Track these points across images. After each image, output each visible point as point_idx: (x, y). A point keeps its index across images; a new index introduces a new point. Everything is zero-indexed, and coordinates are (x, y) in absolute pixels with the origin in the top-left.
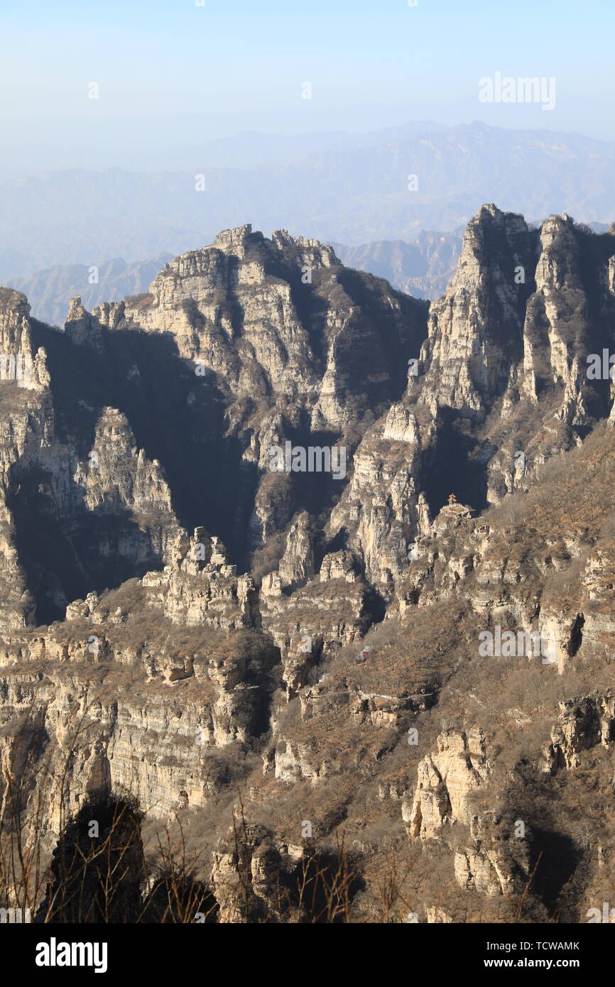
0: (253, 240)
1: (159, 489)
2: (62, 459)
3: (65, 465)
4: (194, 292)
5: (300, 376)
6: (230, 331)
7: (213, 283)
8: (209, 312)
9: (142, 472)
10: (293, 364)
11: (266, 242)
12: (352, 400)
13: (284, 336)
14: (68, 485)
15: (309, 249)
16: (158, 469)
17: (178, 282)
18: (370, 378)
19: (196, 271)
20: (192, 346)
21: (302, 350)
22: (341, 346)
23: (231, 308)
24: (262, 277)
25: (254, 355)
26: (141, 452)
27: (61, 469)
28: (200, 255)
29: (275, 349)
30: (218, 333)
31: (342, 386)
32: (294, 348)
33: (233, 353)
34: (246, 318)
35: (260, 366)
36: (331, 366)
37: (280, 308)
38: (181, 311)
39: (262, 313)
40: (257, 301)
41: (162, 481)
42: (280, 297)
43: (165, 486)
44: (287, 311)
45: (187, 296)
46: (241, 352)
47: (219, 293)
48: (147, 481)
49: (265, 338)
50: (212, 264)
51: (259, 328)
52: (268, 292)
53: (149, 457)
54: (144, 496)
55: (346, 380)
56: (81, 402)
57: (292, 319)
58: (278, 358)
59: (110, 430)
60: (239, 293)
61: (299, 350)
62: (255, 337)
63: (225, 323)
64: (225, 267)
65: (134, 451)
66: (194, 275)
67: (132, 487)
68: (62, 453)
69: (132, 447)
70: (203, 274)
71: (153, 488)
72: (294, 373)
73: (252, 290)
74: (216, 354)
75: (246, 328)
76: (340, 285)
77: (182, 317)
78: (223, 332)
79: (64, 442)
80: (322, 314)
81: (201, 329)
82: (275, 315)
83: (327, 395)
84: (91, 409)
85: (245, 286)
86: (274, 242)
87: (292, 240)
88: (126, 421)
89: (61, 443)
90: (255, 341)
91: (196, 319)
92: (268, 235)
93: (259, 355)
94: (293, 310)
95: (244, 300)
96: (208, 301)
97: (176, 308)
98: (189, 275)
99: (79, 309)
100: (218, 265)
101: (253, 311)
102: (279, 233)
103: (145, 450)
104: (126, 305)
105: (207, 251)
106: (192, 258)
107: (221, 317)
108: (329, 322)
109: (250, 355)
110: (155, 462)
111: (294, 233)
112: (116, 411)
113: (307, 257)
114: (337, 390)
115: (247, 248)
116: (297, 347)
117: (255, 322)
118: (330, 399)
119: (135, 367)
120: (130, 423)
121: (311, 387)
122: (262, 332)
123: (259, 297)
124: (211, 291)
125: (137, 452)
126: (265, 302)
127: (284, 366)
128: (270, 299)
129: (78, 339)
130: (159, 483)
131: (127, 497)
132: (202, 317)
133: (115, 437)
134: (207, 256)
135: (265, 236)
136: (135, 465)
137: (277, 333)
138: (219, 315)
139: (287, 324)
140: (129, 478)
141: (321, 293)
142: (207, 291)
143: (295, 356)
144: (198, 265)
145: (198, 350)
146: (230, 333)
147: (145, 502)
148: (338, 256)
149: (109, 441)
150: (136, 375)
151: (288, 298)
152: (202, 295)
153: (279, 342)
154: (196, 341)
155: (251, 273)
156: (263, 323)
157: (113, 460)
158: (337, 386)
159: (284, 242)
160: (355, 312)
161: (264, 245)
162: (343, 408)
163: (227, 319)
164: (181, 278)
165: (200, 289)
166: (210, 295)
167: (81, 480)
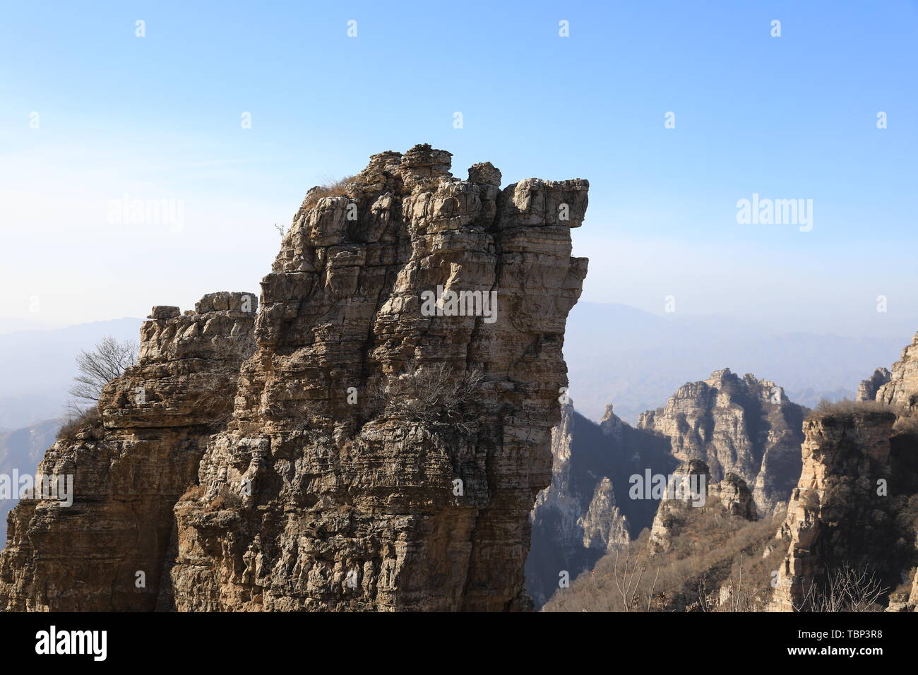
0: (729, 378)
1: (624, 536)
2: (571, 506)
3: (572, 511)
4: (686, 409)
5: (743, 473)
6: (703, 437)
7: (698, 404)
8: (692, 423)
9: (616, 523)
10: (739, 464)
11: (739, 381)
12: (776, 495)
13: (736, 444)
14: (572, 525)
15: (767, 388)
16: (625, 523)
17: (677, 401)
18: (792, 481)
19: (688, 395)
20: (679, 444)
21: (746, 455)
22: (771, 456)
23: (707, 422)
24: (728, 403)
25: (716, 455)
26: (617, 509)
27: (570, 513)
28: (692, 385)
29: (729, 452)
30: (696, 437)
31: (770, 484)
32: (741, 453)
33: (703, 452)
34: (716, 429)
35: (718, 462)
36: (763, 469)
37: (735, 425)
38: (674, 421)
39: (724, 427)
40: (723, 418)
41: (626, 531)
42: (736, 418)
43: (627, 535)
44: (740, 428)
45: (681, 411)
46: (708, 452)
47: (700, 411)
48: (617, 530)
49: (724, 444)
50: (699, 391)
51: (721, 437)
52: (730, 414)
53: (621, 514)
54: (614, 539)
55: (773, 480)
56: (589, 472)
57: (742, 433)
58: (730, 459)
59: (601, 492)
60: (715, 412)
61: (744, 455)
62: (718, 443)
63: (701, 431)
64: (706, 395)
65: (613, 508)
66: (686, 398)
67: (609, 532)
68: (572, 503)
69: (613, 505)
70: (692, 397)
71: (620, 535)
72: (739, 470)
73: (721, 411)
74: (692, 451)
75: (715, 436)
76: (782, 414)
77: (675, 424)
78: (698, 437)
79: (573, 496)
80: (765, 432)
81: (685, 433)
82: (732, 429)
83: (759, 489)
84: (595, 477)
85: (719, 409)
86: (744, 381)
87: (757, 381)
88: (612, 488)
89: (571, 496)
90: (717, 445)
91: (683, 426)
92: (741, 376)
93: (719, 455)
94: (743, 428)
95: (716, 417)
96: (692, 416)
97: (672, 419)
98: (683, 398)
99: (609, 412)
100: (702, 393)
101: (720, 426)
102: (748, 375)
103: (620, 508)
104: (656, 413)
105: (696, 383)
106: (687, 387)
107: (698, 427)
108: (769, 438)
109: (713, 454)
110: (624, 518)
111: (758, 376)
112: (608, 480)
113: (764, 393)
114: (765, 486)
115: (723, 383)
116: (743, 453)
117: (719, 433)
118: (760, 492)
119: (637, 453)
120: (613, 490)
121: (750, 482)
122: (722, 440)
123: (724, 416)
124: (696, 409)
125: (615, 509)
126: (727, 420)
127: (734, 465)
128: (730, 418)
129: (606, 431)
130: (624, 532)
131: (605, 538)
132: (687, 426)
133: (603, 497)
134: (696, 386)
135: (739, 377)
136: (612, 518)
137: (731, 442)
138: (697, 426)
139: (739, 436)
140: (608, 525)
141: (769, 419)
142: (693, 409)
143: (741, 459)
144: (690, 391)
145: (682, 447)
146: (703, 438)
147: (615, 543)
148: (786, 394)
149: (599, 499)
150: (637, 459)
151: (741, 419)
152: (690, 411)
153: (732, 448)
154: (681, 441)
155: (723, 400)
156: (724, 434)
157: (599, 512)
158: (766, 483)
159: (751, 381)
160: (787, 434)
161: (737, 383)
162: (768, 499)
163: (702, 428)
164: (679, 399)
165: (689, 408)
166: (695, 412)
167: (580, 523)
